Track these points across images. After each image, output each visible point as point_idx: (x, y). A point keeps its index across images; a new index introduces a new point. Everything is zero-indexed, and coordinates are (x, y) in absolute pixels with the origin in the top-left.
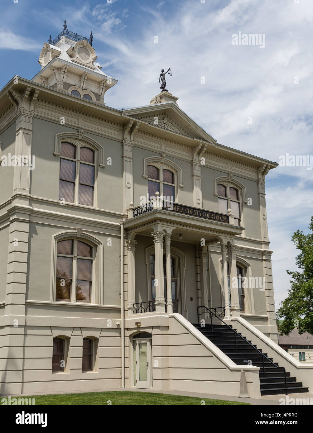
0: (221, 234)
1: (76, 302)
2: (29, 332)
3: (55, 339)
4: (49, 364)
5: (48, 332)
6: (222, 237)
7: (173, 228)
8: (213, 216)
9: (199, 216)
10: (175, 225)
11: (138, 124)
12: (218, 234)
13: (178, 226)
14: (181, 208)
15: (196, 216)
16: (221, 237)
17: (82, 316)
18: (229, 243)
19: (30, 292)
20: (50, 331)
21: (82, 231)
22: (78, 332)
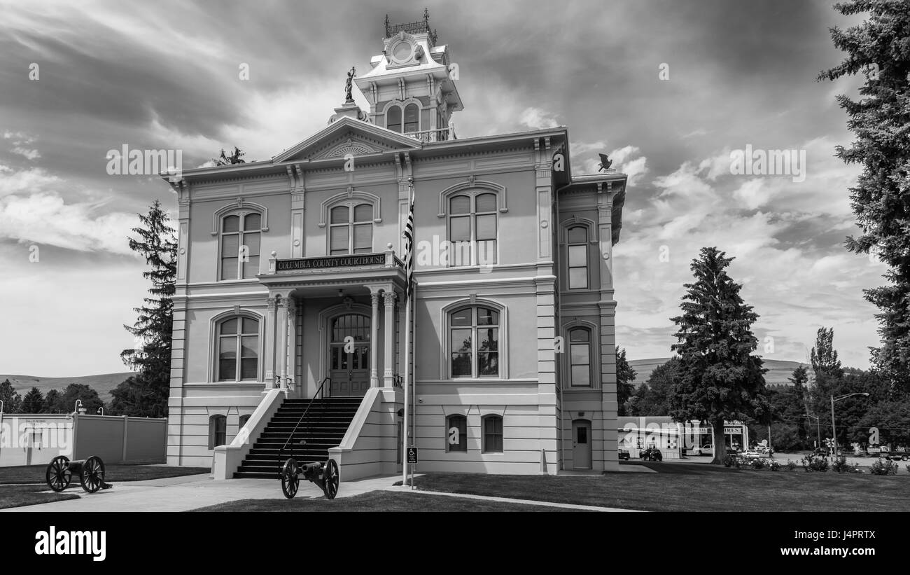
0: (365, 283)
1: (241, 380)
2: (187, 411)
3: (212, 418)
4: (205, 441)
5: (204, 411)
6: (369, 287)
7: (290, 290)
8: (358, 261)
9: (334, 266)
10: (293, 286)
11: (297, 166)
12: (360, 283)
13: (298, 287)
14: (306, 263)
15: (331, 266)
16: (367, 286)
17: (246, 395)
18: (381, 291)
19: (189, 375)
20: (206, 410)
21: (240, 307)
22: (234, 411)
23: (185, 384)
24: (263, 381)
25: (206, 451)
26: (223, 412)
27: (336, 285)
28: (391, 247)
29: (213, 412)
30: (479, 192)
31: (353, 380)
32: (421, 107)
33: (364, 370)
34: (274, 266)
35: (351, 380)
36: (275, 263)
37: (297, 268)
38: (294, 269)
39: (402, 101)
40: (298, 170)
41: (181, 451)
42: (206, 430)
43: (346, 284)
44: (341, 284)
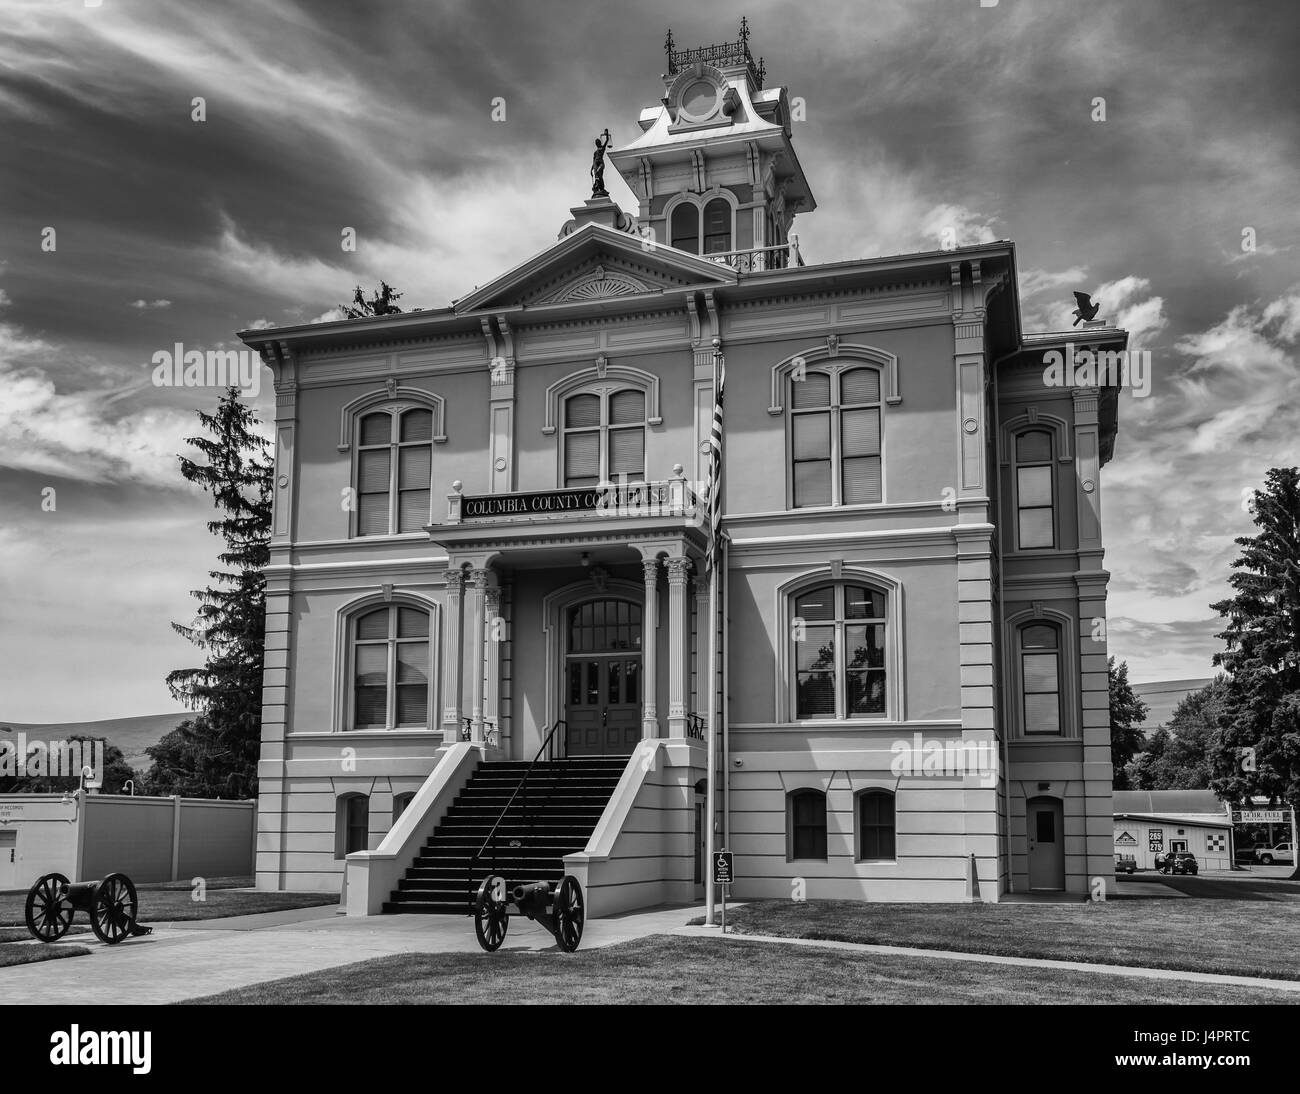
1: (397, 726)
2: (294, 787)
3: (341, 799)
4: (329, 843)
5: (327, 786)
6: (638, 546)
7: (489, 555)
9: (573, 508)
10: (494, 547)
11: (500, 319)
12: (623, 541)
13: (503, 547)
14: (520, 503)
15: (565, 509)
16: (632, 545)
17: (405, 753)
18: (662, 555)
19: (297, 718)
20: (330, 785)
21: (394, 588)
22: (384, 786)
23: (290, 735)
24: (438, 728)
25: (332, 863)
26: (363, 788)
27: (576, 544)
28: (680, 471)
29: (343, 788)
30: (846, 365)
31: (610, 725)
32: (735, 205)
33: (630, 706)
34: (457, 507)
35: (605, 725)
36: (459, 502)
37: (501, 513)
38: (495, 514)
39: (700, 194)
40: (502, 326)
41: (282, 862)
42: (330, 823)
43: (595, 542)
44: (586, 543)
